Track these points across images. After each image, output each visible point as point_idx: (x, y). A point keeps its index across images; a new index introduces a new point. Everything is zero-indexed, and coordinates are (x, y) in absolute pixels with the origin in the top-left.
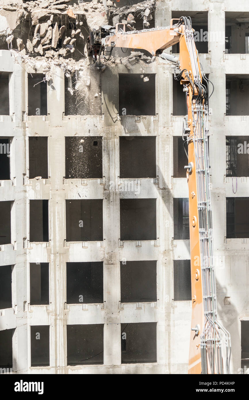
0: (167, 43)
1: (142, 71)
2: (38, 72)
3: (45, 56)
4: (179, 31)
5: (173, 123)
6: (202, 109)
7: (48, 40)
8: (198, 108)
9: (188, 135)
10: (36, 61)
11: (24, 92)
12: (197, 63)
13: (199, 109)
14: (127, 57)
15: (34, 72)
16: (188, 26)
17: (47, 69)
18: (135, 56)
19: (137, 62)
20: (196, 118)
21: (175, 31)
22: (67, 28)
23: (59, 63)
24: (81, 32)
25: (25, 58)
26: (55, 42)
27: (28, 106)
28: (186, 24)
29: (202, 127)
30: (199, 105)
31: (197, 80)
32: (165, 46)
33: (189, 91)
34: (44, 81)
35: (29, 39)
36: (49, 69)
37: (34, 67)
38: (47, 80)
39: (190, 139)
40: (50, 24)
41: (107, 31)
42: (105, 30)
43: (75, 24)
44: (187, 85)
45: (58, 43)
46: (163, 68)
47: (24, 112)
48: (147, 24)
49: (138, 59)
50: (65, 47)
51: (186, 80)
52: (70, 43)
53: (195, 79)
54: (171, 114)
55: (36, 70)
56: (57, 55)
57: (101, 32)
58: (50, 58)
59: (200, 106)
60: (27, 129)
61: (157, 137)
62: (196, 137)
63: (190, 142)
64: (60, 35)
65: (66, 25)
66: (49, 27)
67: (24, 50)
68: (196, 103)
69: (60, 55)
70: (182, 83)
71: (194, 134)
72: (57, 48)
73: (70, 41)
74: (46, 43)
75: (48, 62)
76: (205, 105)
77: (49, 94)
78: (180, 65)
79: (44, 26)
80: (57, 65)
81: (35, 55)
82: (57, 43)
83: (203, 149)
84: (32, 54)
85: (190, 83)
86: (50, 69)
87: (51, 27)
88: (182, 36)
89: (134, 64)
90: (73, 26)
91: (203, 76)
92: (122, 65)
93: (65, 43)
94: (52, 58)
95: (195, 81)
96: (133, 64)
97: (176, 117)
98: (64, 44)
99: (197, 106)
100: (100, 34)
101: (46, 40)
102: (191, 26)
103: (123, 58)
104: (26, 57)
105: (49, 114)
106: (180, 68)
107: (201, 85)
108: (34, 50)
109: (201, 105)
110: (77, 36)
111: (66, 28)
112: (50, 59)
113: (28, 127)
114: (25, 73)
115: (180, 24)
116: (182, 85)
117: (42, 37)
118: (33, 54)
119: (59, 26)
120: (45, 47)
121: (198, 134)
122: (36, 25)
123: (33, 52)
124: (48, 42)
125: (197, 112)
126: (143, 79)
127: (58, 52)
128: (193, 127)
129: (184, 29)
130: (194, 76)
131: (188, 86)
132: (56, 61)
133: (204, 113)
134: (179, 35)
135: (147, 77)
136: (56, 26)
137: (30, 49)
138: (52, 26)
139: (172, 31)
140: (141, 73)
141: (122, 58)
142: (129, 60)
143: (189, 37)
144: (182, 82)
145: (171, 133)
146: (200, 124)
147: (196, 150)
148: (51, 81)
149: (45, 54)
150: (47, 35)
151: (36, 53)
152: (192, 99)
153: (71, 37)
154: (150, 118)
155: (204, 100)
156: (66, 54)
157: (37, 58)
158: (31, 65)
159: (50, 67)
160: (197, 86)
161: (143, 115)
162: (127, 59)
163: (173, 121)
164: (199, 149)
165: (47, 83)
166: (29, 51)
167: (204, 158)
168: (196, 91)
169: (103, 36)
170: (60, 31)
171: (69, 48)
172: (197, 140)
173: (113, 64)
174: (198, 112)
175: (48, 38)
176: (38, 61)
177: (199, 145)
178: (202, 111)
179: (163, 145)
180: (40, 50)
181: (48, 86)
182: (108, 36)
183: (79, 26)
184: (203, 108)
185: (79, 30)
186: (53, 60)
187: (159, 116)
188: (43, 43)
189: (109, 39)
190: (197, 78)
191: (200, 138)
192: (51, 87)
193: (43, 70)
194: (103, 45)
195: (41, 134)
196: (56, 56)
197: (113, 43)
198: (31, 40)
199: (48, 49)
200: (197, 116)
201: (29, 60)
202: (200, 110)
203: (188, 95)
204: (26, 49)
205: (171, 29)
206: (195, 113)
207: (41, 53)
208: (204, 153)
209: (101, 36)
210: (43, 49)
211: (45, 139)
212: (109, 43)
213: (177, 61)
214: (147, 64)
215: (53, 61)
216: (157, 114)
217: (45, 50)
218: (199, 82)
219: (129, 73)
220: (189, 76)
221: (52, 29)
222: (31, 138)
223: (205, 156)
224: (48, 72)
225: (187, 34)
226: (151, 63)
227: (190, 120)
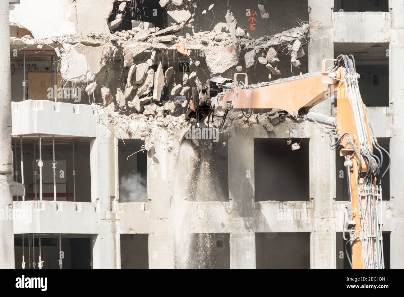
0: (317, 97)
1: (289, 134)
2: (133, 138)
3: (144, 113)
4: (336, 77)
5: (336, 212)
6: (373, 191)
7: (148, 88)
8: (367, 191)
9: (353, 231)
10: (130, 120)
11: (113, 168)
12: (365, 124)
13: (369, 192)
14: (266, 113)
15: (127, 137)
16: (350, 70)
17: (147, 132)
18: (279, 112)
19: (281, 120)
20: (364, 207)
21: (331, 77)
22: (177, 71)
23: (164, 123)
24: (197, 76)
25: (114, 116)
26: (158, 91)
27: (118, 188)
28: (347, 67)
29: (374, 218)
30: (369, 186)
31: (365, 149)
32: (313, 102)
33: (353, 165)
34: (142, 150)
35: (120, 88)
36: (149, 133)
37: (127, 130)
38: (146, 148)
39: (355, 238)
40: (151, 64)
41: (219, 85)
42: (217, 85)
43: (188, 64)
44: (350, 157)
45: (163, 94)
46: (320, 129)
47: (112, 198)
48: (297, 63)
49: (283, 115)
50: (173, 99)
51: (349, 150)
52: (181, 93)
53: (362, 147)
54: (334, 199)
55: (130, 134)
56: (162, 111)
57: (209, 88)
58: (151, 115)
59: (370, 188)
60: (117, 222)
61: (312, 234)
62: (365, 234)
63: (355, 242)
64: (165, 81)
65: (174, 65)
66: (149, 69)
67: (113, 104)
68: (364, 183)
69: (166, 112)
70: (343, 154)
71: (362, 229)
72: (161, 101)
73: (180, 89)
74: (144, 93)
75: (148, 121)
76: (377, 186)
77: (151, 169)
78: (338, 128)
79: (142, 68)
80: (161, 126)
81: (128, 111)
82: (161, 93)
83: (376, 252)
84: (123, 110)
85: (355, 153)
86: (152, 132)
87: (152, 70)
88: (340, 83)
89: (278, 123)
90: (185, 68)
91: (374, 143)
92: (259, 125)
93: (173, 93)
94: (154, 116)
95: (363, 151)
96: (276, 123)
97: (340, 204)
98: (171, 94)
99: (366, 188)
100: (208, 91)
101: (144, 89)
102: (354, 69)
103: (261, 115)
104: (115, 114)
105: (150, 200)
106: (339, 133)
107: (371, 155)
108: (126, 104)
109: (372, 186)
110: (191, 82)
111: (175, 71)
112: (151, 118)
113: (119, 220)
114: (114, 139)
115: (337, 67)
116: (343, 157)
117: (139, 85)
118: (126, 110)
119: (165, 68)
120: (143, 99)
121: (367, 230)
122: (130, 66)
123: (125, 108)
124: (148, 91)
125: (366, 196)
126: (290, 146)
127: (162, 107)
128: (360, 219)
129: (344, 73)
130: (361, 143)
131: (351, 159)
132: (161, 120)
133: (376, 197)
134: (337, 83)
135: (296, 144)
136: (160, 68)
137: (122, 103)
138: (155, 67)
139: (325, 76)
140: (287, 137)
141: (259, 114)
142: (269, 118)
143: (352, 85)
144: (343, 152)
145: (332, 228)
146: (370, 215)
147: (364, 254)
148: (152, 151)
149: (144, 109)
150: (146, 81)
151: (130, 108)
152: (359, 178)
153: (182, 84)
154: (302, 205)
155: (376, 178)
156: (175, 110)
157: (132, 116)
158: (123, 127)
159: (151, 130)
160: (365, 157)
161: (291, 201)
162: (266, 117)
163: (337, 209)
164: (370, 251)
165: (147, 153)
166: (120, 106)
167: (377, 265)
168: (364, 166)
169: (213, 94)
170: (165, 75)
171: (179, 100)
172: (366, 238)
173: (245, 124)
174: (368, 196)
175: (147, 86)
176: (133, 121)
177: (370, 246)
178: (374, 194)
179: (321, 246)
180: (136, 105)
181: (148, 157)
182: (222, 93)
183: (194, 68)
184: (375, 191)
185: (194, 74)
186: (155, 119)
187: (314, 202)
188: (140, 93)
189: (223, 97)
190: (364, 146)
191: (371, 236)
192: (153, 159)
193: (141, 134)
194: (214, 106)
195: (137, 230)
196: (160, 113)
197: (229, 104)
198: (123, 89)
199: (148, 103)
200: (366, 203)
201: (120, 118)
202: (371, 194)
203: (352, 171)
204: (116, 103)
205: (324, 74)
206: (363, 197)
207: (137, 108)
208: (376, 258)
209: (210, 94)
210: (141, 102)
211: (144, 238)
212: (223, 104)
213: (333, 123)
214: (296, 124)
215: (156, 121)
216: (312, 199)
217: (143, 104)
218: (369, 152)
219: (270, 137)
220: (353, 143)
221: (153, 72)
222: (123, 237)
223: (378, 261)
224: (148, 137)
225: (349, 81)
226: (303, 122)
227: (355, 208)
